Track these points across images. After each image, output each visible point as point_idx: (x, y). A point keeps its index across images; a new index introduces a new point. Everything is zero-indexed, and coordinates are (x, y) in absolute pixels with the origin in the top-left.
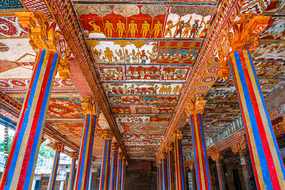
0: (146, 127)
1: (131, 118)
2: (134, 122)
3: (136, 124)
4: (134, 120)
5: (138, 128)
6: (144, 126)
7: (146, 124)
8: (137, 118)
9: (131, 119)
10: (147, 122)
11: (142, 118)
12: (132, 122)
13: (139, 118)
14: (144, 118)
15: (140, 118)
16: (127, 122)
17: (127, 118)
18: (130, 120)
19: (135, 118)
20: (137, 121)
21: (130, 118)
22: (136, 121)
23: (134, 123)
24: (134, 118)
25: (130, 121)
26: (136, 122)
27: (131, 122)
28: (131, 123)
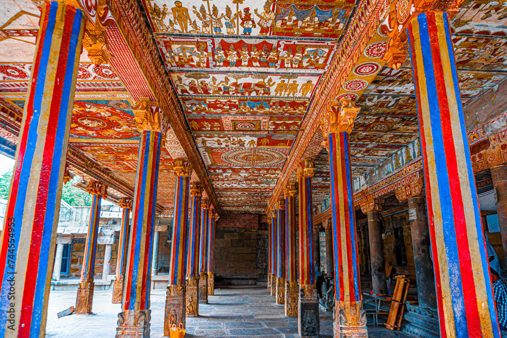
0: (250, 155)
1: (224, 139)
2: (229, 146)
3: (232, 149)
4: (229, 144)
5: (237, 158)
6: (247, 154)
7: (251, 149)
8: (234, 140)
9: (223, 142)
10: (252, 146)
11: (243, 139)
12: (226, 146)
13: (239, 138)
14: (247, 139)
15: (240, 139)
16: (216, 145)
17: (216, 139)
18: (221, 142)
19: (232, 140)
20: (235, 144)
21: (222, 140)
22: (232, 144)
23: (229, 149)
24: (230, 139)
25: (221, 144)
26: (232, 146)
27: (223, 146)
28: (225, 149)
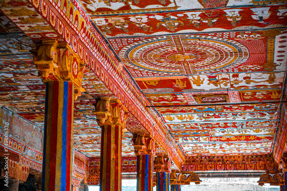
0: (193, 62)
1: (241, 84)
2: (233, 76)
3: (227, 70)
4: (232, 79)
5: (217, 55)
6: (200, 64)
7: (195, 72)
8: (226, 85)
9: (242, 81)
10: (196, 77)
11: (212, 86)
12: (237, 76)
13: (219, 87)
14: (207, 86)
15: (217, 86)
16: (253, 76)
17: (252, 84)
18: (244, 81)
19: (229, 85)
20: (223, 79)
21: (243, 84)
22: (227, 79)
23: (233, 71)
24: (232, 86)
25: (245, 78)
26: (227, 76)
27: (242, 75)
28: (240, 71)
